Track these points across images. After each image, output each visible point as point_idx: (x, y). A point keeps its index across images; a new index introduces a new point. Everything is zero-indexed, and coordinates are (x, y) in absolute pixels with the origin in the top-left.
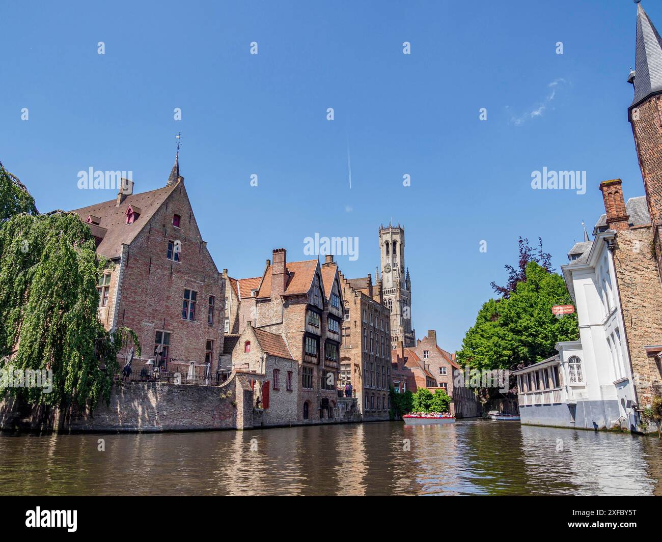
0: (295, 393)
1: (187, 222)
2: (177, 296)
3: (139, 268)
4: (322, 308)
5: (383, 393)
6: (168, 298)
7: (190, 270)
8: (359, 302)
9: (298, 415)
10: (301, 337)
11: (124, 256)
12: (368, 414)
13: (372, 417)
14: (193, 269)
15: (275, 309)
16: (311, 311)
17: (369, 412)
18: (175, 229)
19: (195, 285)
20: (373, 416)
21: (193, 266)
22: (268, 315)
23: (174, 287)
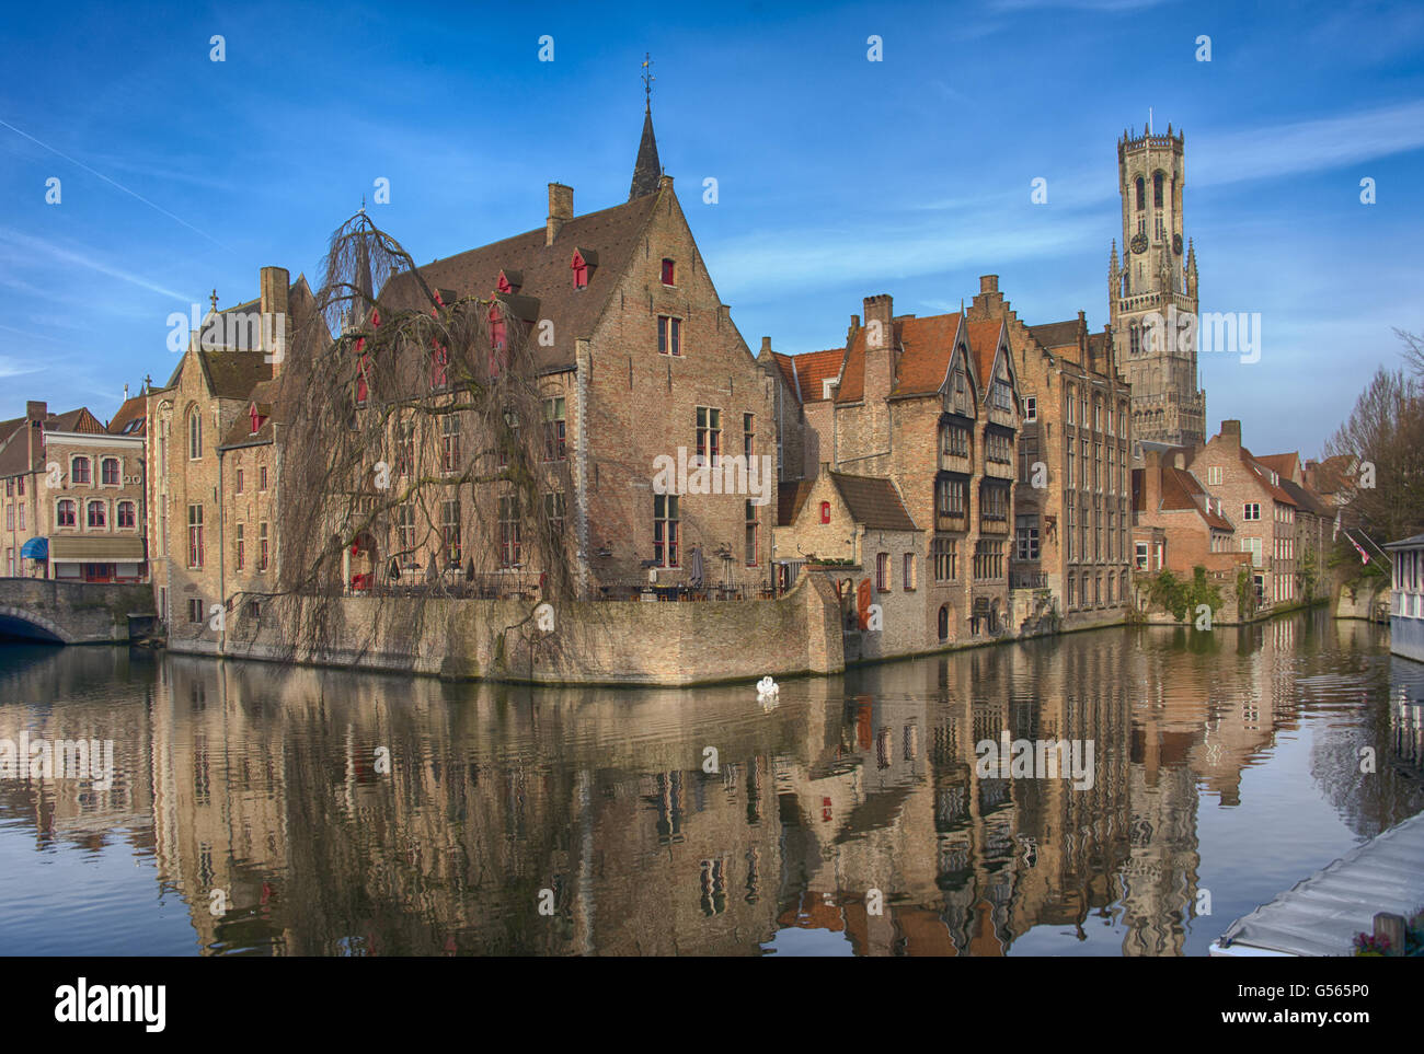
0: (922, 593)
1: (690, 272)
2: (684, 424)
3: (611, 381)
4: (973, 417)
5: (1110, 568)
6: (668, 430)
7: (702, 368)
8: (1056, 380)
9: (928, 634)
10: (930, 483)
11: (585, 364)
12: (1074, 615)
13: (1084, 622)
14: (708, 366)
15: (875, 426)
16: (950, 424)
17: (1076, 611)
18: (667, 292)
19: (716, 398)
20: (1085, 619)
21: (708, 360)
22: (861, 438)
23: (676, 410)
